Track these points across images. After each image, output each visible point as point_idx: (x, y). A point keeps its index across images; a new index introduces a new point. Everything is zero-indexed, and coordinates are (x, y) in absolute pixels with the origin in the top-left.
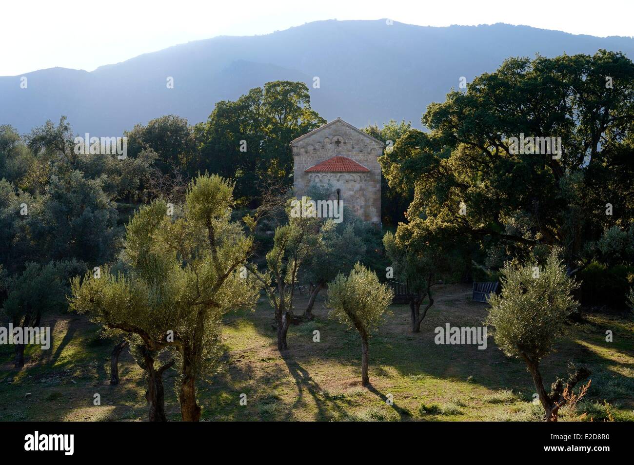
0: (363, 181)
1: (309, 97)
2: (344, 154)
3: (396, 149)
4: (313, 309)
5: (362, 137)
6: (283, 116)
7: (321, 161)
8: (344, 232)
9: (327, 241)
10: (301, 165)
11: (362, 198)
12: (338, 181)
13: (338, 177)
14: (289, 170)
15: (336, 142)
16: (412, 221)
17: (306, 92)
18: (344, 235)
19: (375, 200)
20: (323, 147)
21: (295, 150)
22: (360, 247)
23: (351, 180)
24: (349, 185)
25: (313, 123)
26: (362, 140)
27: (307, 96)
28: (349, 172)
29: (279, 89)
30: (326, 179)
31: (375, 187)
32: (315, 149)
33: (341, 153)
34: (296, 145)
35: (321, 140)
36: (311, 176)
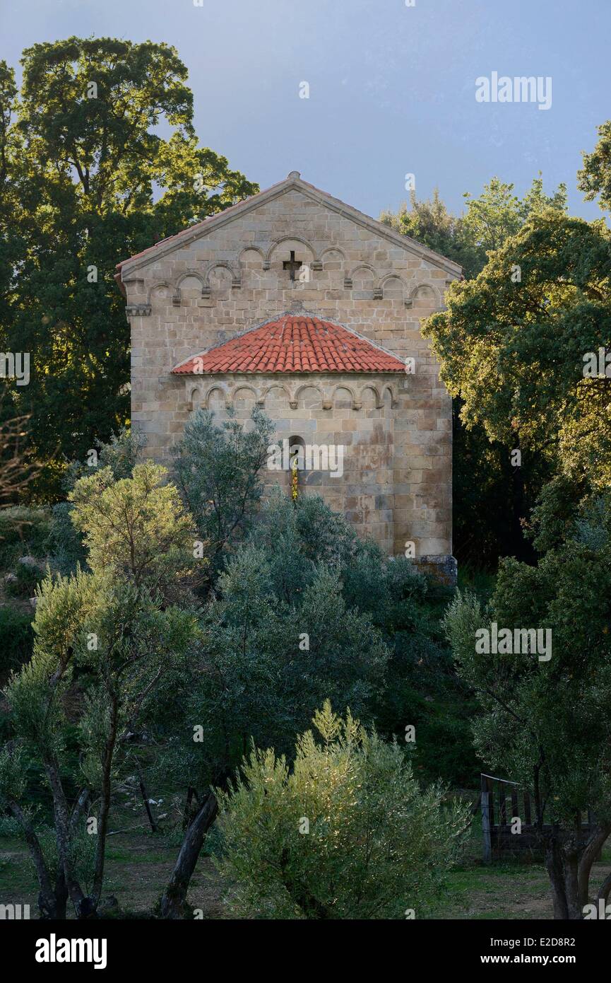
0: (387, 408)
1: (189, 99)
2: (317, 309)
3: (486, 287)
4: (195, 884)
5: (380, 244)
6: (94, 171)
7: (230, 335)
8: (305, 595)
9: (241, 628)
10: (158, 350)
11: (384, 468)
12: (294, 406)
13: (293, 394)
14: (121, 369)
15: (285, 263)
16: (550, 553)
17: (176, 79)
18: (305, 605)
19: (431, 478)
20: (237, 284)
21: (134, 295)
22: (366, 650)
23: (342, 405)
24: (336, 422)
25: (209, 196)
26: (381, 256)
27: (184, 96)
28: (334, 374)
29: (76, 68)
30: (249, 401)
31: (432, 428)
32: (206, 292)
33: (305, 305)
34: (137, 275)
35: (231, 258)
36: (194, 391)
